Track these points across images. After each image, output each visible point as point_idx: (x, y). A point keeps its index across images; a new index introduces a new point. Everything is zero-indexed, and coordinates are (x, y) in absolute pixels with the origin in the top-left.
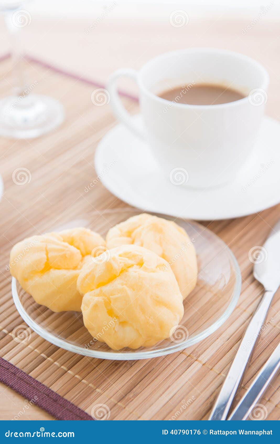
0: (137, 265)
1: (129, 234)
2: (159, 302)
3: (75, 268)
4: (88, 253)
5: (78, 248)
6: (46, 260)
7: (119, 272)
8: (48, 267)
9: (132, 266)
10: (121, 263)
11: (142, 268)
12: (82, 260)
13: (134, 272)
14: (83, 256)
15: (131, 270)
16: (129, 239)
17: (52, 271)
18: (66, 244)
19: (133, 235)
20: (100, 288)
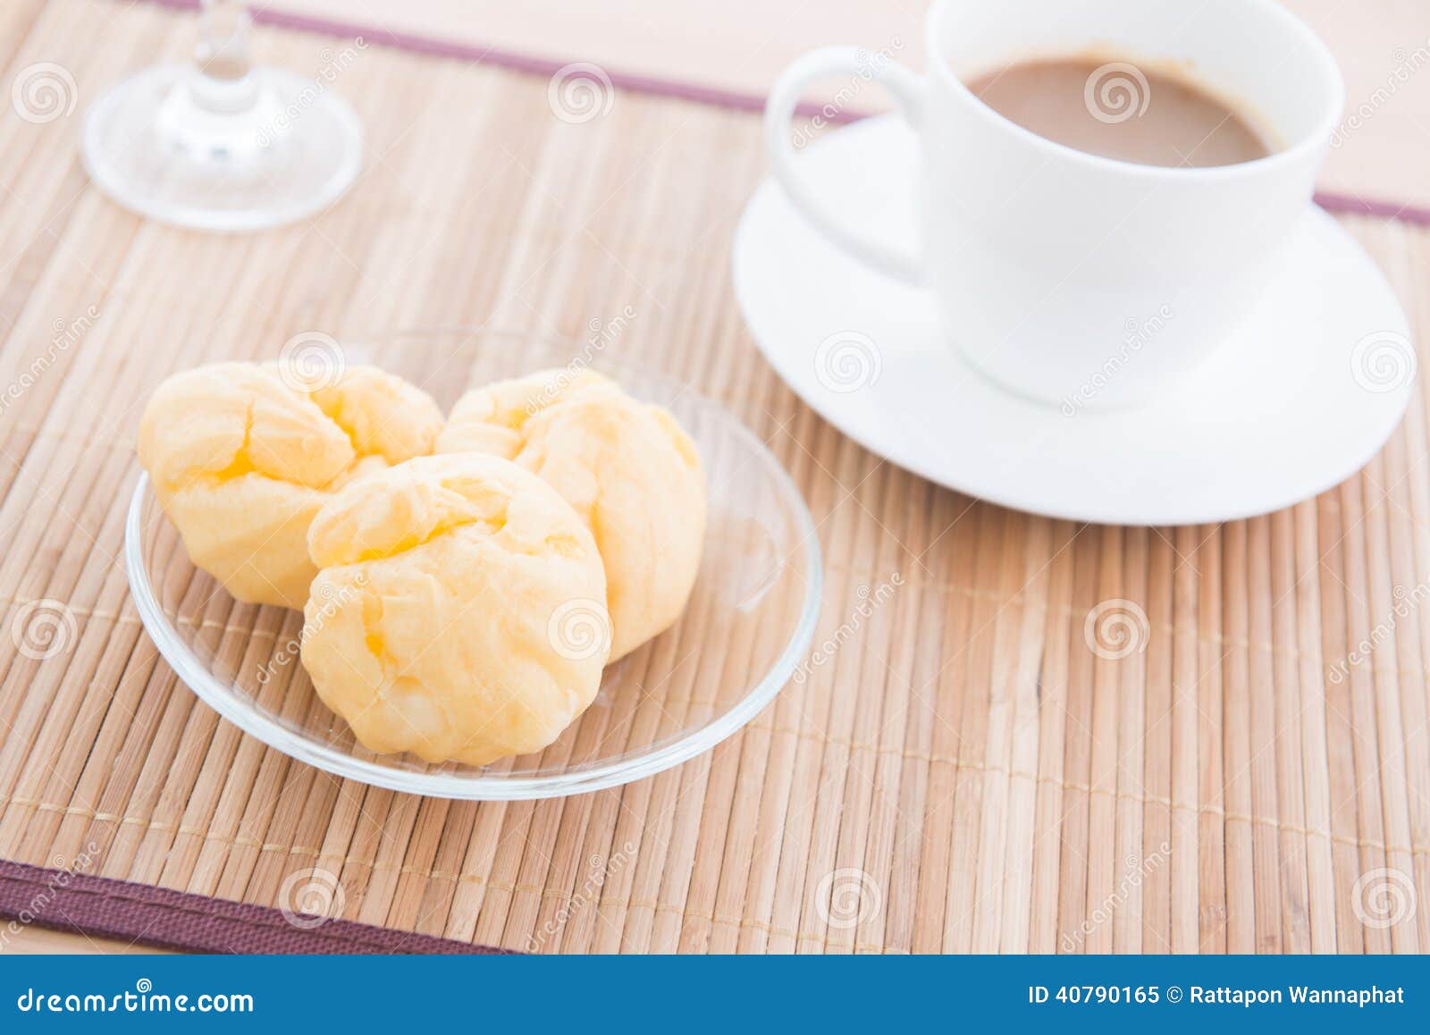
0: (488, 522)
1: (518, 419)
2: (524, 645)
3: (324, 486)
4: (375, 450)
5: (349, 429)
6: (240, 445)
7: (427, 532)
8: (242, 465)
9: (473, 520)
10: (439, 506)
11: (498, 534)
12: (352, 467)
13: (470, 543)
14: (360, 455)
15: (463, 533)
16: (512, 436)
17: (251, 478)
18: (314, 410)
19: (528, 424)
20: (364, 563)
